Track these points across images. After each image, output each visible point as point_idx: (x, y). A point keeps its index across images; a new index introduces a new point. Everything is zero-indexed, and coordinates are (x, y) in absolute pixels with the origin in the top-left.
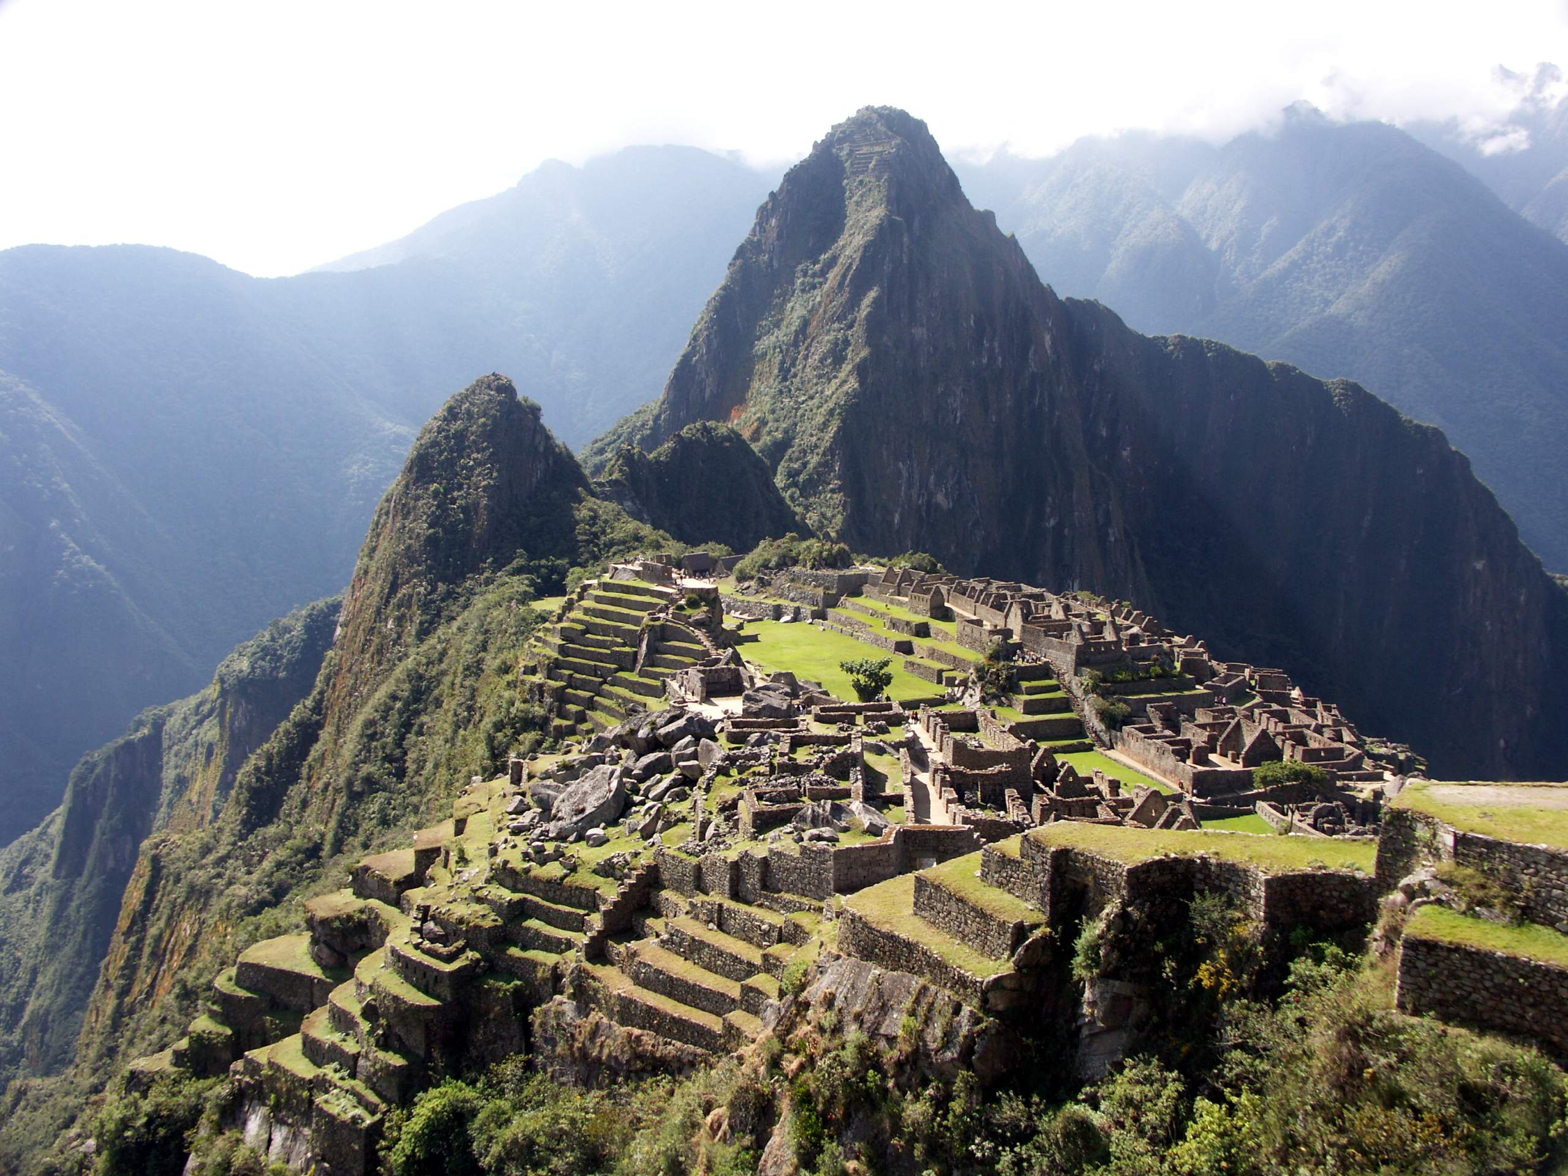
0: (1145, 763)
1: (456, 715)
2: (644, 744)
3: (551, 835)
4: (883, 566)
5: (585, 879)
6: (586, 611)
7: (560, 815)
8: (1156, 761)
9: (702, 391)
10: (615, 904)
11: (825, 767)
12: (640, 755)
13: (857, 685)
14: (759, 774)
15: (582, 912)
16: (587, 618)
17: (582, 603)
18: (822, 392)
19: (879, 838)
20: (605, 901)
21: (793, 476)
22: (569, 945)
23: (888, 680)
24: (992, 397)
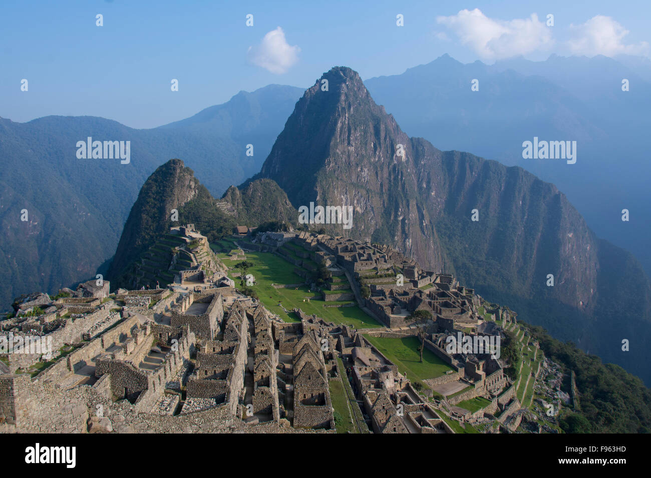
17: (156, 243)
24: (379, 173)
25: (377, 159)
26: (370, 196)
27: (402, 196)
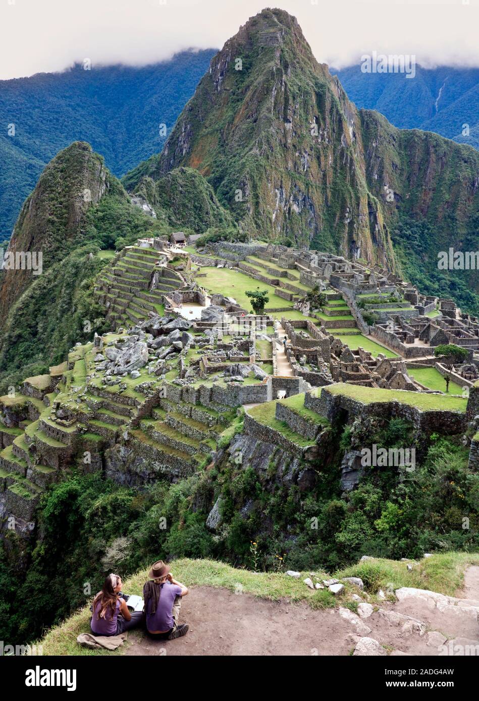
0: (384, 343)
1: (62, 307)
2: (156, 332)
3: (115, 373)
4: (266, 242)
5: (131, 393)
6: (127, 262)
7: (119, 364)
8: (390, 342)
9: (182, 151)
10: (144, 406)
11: (238, 347)
12: (155, 337)
13: (252, 302)
14: (209, 349)
15: (129, 408)
16: (127, 265)
17: (124, 258)
18: (240, 154)
19: (262, 382)
20: (139, 404)
21: (225, 195)
22: (123, 422)
23: (267, 300)
27: (351, 191)
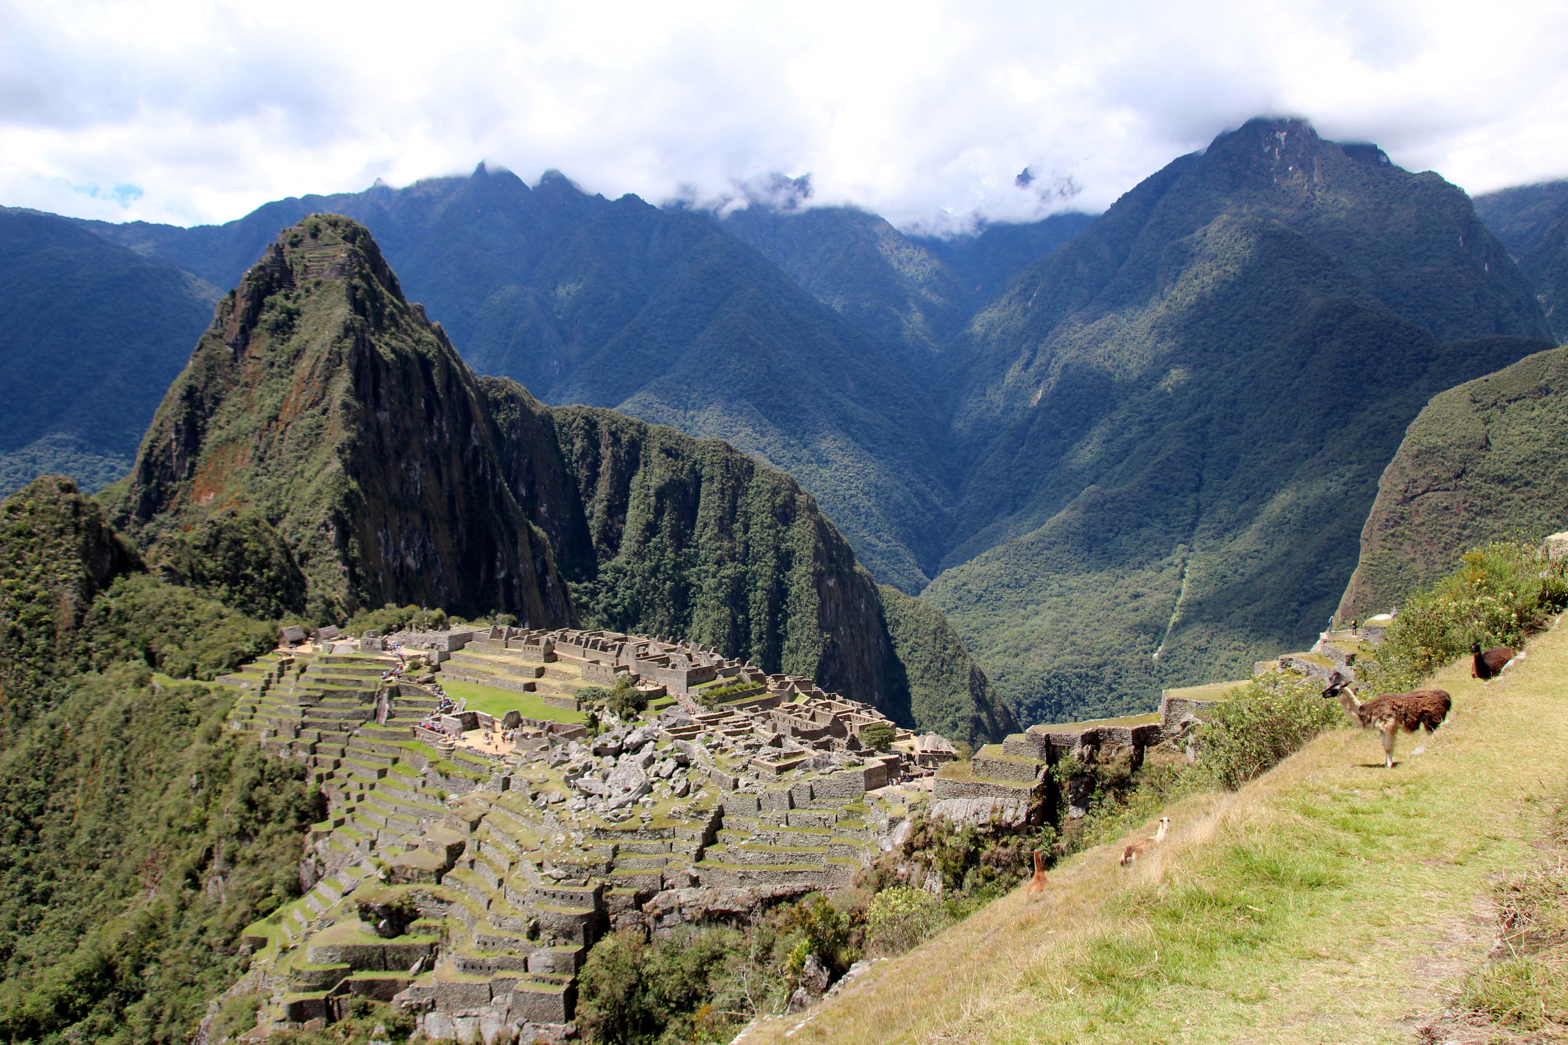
2: (612, 751)
5: (664, 824)
7: (614, 794)
10: (707, 829)
15: (667, 842)
16: (321, 687)
22: (666, 862)
24: (444, 470)
25: (435, 438)
26: (432, 528)
27: (500, 521)
